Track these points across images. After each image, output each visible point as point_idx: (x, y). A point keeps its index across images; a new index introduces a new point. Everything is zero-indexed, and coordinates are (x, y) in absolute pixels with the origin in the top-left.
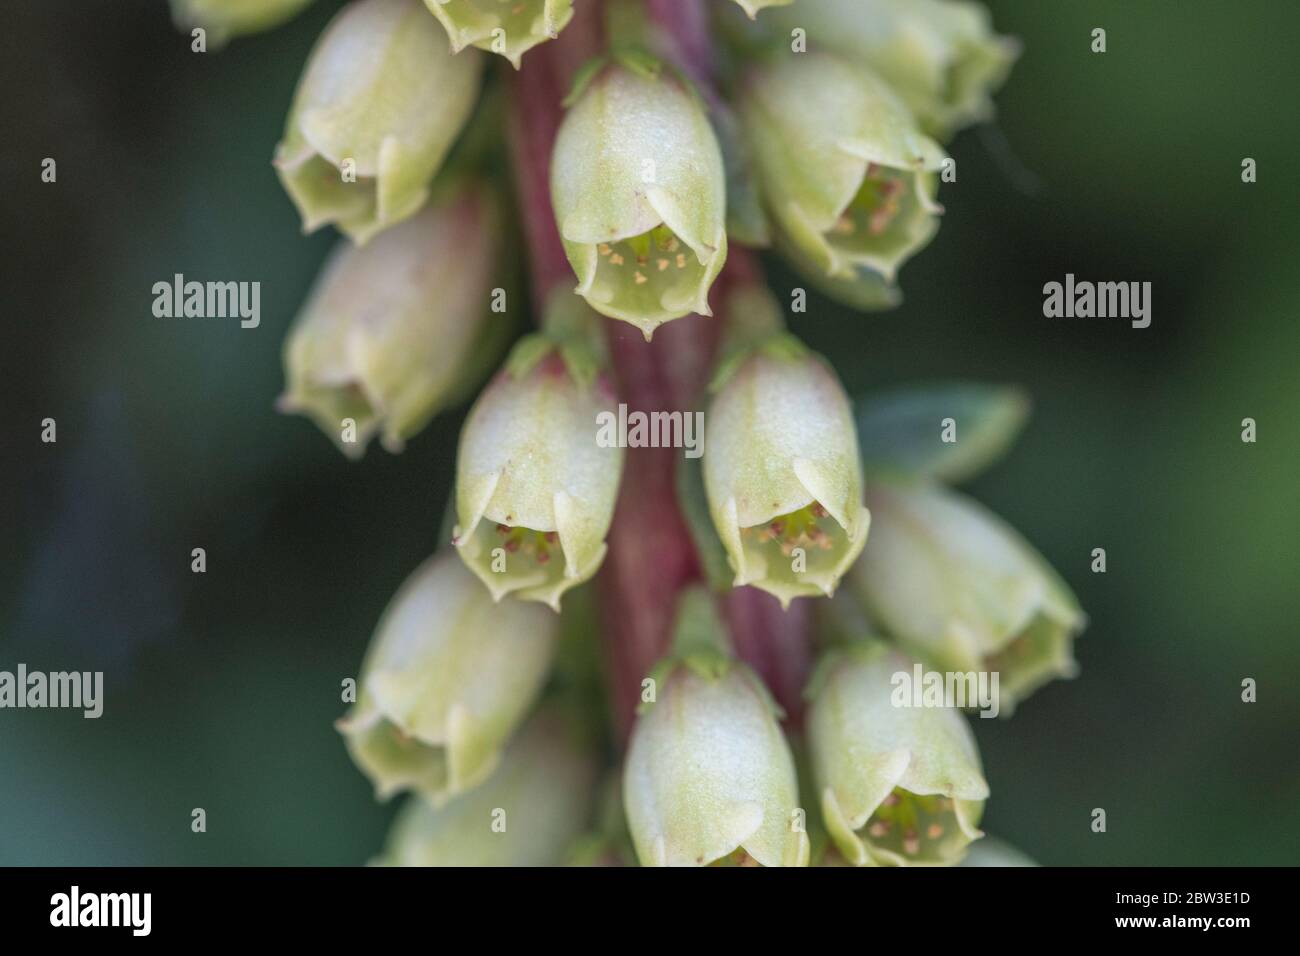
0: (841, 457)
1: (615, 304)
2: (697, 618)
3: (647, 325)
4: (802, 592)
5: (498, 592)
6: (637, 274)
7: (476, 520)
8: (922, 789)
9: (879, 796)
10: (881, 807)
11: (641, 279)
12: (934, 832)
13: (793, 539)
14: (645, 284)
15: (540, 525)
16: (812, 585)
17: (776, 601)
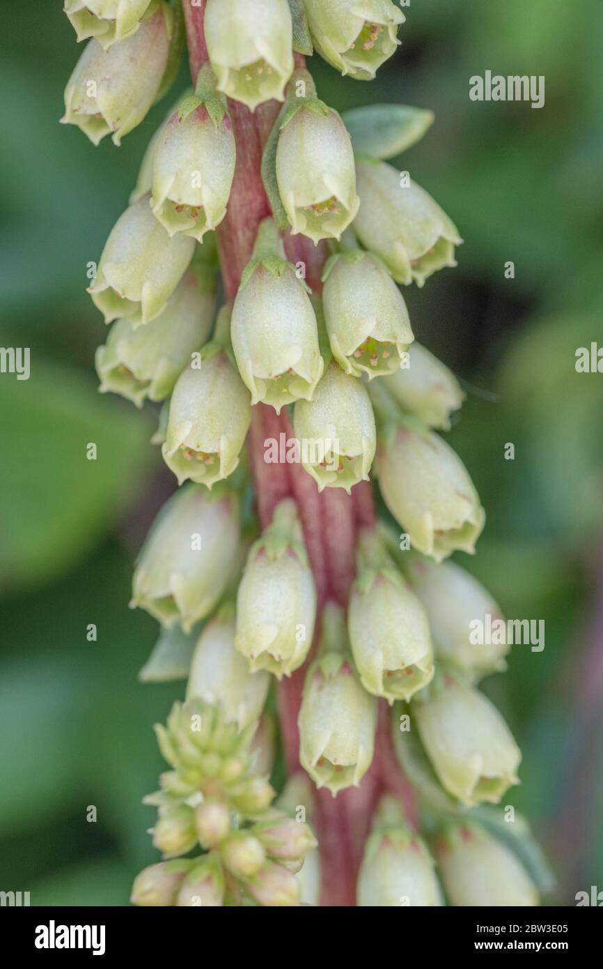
0: (347, 171)
1: (236, 91)
2: (268, 239)
3: (252, 104)
4: (324, 237)
5: (172, 232)
6: (247, 75)
7: (162, 199)
8: (381, 338)
9: (360, 341)
10: (361, 345)
11: (249, 78)
12: (386, 355)
13: (321, 210)
14: (251, 81)
15: (194, 202)
16: (330, 233)
17: (310, 240)
